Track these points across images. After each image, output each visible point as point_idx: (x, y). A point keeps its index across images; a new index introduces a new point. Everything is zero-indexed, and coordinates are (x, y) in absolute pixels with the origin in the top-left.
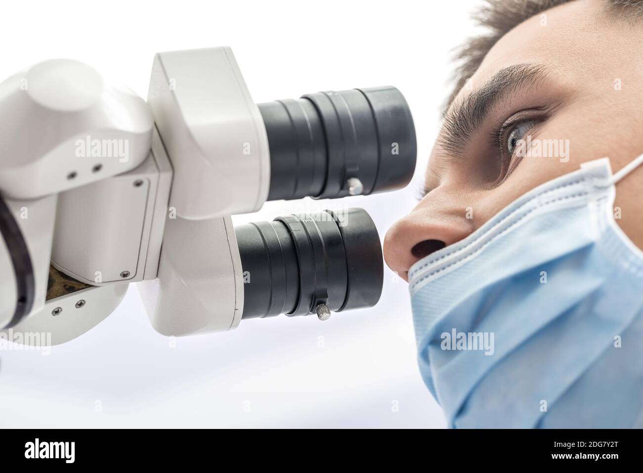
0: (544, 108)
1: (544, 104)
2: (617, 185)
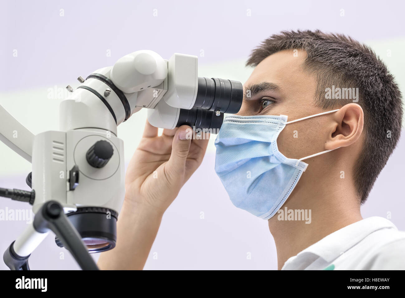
0: (276, 99)
2: (287, 125)
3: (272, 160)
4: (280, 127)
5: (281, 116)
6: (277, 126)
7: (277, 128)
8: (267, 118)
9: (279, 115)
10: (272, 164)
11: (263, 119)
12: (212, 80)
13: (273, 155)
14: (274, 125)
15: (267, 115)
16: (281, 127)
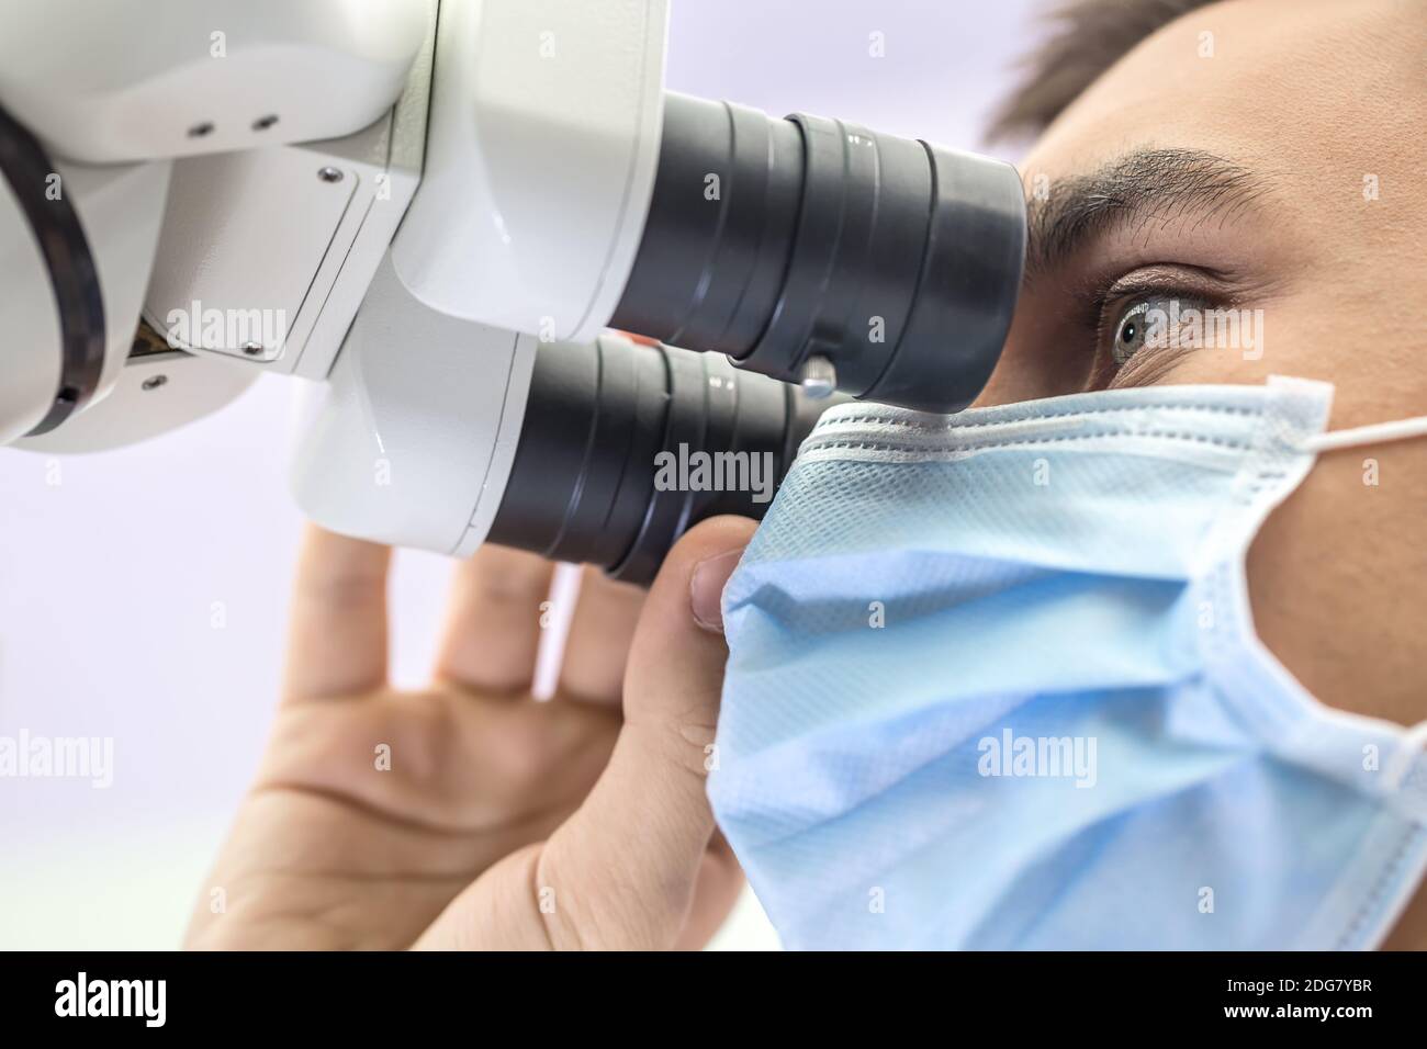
0: (1225, 277)
1: (1230, 269)
2: (1324, 456)
3: (1188, 719)
4: (1265, 468)
5: (1279, 387)
6: (1237, 462)
7: (1244, 478)
8: (1157, 406)
9: (1260, 381)
10: (1189, 749)
11: (1123, 414)
12: (790, 126)
13: (1195, 680)
14: (1221, 458)
15: (1178, 382)
16: (1274, 467)
